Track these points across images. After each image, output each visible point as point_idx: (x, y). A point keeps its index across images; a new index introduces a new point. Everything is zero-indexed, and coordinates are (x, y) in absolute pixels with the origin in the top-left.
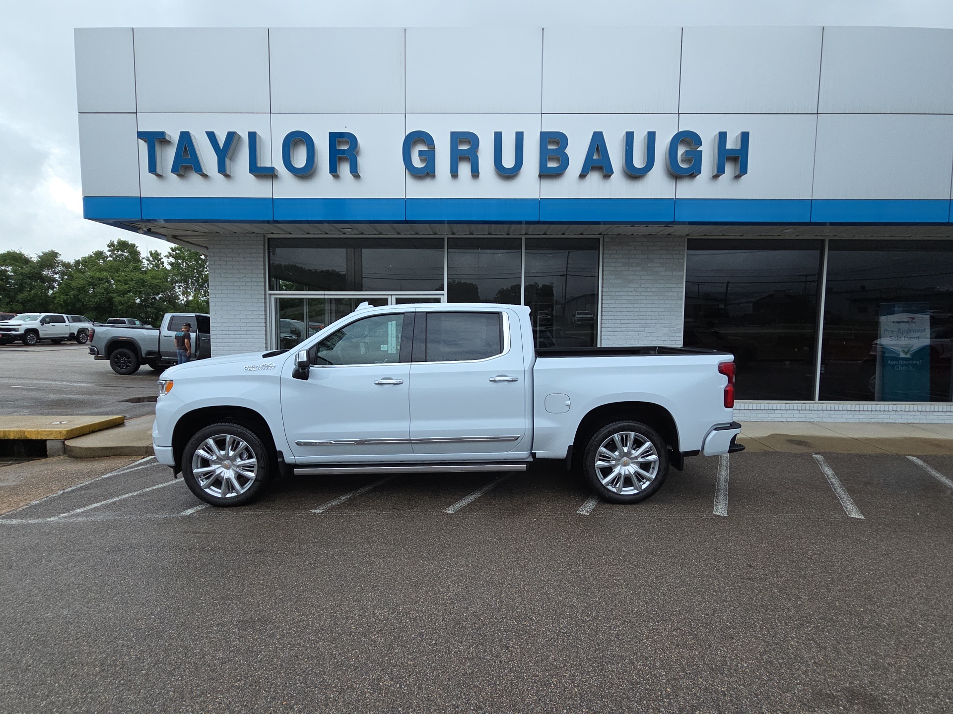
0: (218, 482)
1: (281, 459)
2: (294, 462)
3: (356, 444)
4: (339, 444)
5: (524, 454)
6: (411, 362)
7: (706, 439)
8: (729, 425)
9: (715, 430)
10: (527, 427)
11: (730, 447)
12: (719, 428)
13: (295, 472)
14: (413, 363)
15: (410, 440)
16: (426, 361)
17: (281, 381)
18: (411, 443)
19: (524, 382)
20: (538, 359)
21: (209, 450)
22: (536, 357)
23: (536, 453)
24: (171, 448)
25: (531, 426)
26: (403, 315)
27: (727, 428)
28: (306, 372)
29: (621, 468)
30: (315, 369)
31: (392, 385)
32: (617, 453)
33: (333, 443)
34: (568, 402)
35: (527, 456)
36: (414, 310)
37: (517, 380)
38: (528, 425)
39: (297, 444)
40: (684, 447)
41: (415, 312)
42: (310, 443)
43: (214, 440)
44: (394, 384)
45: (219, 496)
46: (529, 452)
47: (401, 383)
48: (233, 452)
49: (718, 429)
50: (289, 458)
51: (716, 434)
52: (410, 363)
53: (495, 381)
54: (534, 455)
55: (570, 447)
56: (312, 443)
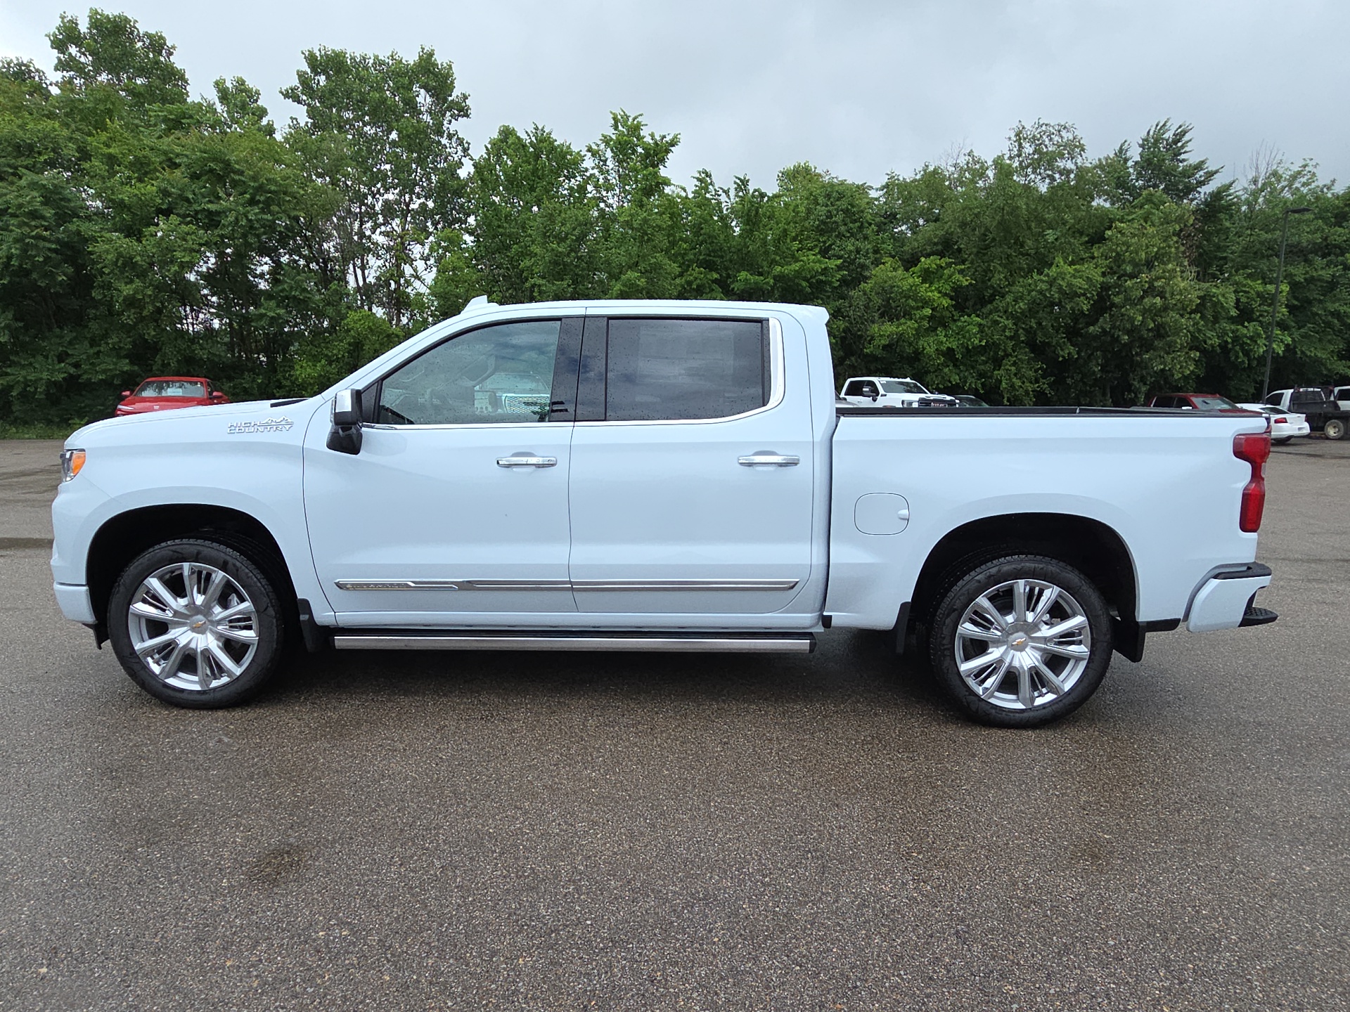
0: (188, 662)
1: (307, 617)
2: (334, 623)
3: (459, 589)
4: (422, 587)
5: (805, 619)
6: (575, 421)
7: (1194, 596)
8: (1245, 568)
9: (1215, 577)
10: (815, 562)
11: (1245, 614)
12: (1224, 573)
13: (337, 643)
14: (577, 423)
15: (571, 583)
16: (605, 420)
17: (303, 455)
18: (572, 589)
19: (810, 469)
20: (842, 418)
21: (157, 601)
22: (838, 417)
23: (831, 616)
24: (85, 588)
25: (824, 561)
26: (559, 322)
27: (1241, 574)
28: (355, 437)
29: (1006, 649)
30: (372, 433)
31: (534, 467)
32: (1010, 619)
33: (411, 587)
34: (905, 512)
35: (814, 621)
36: (582, 312)
37: (796, 464)
38: (818, 559)
39: (339, 585)
40: (1146, 611)
41: (585, 317)
42: (366, 584)
43: (161, 578)
44: (538, 466)
45: (197, 688)
46: (818, 613)
47: (552, 465)
48: (203, 596)
49: (1222, 576)
50: (323, 615)
51: (1218, 585)
52: (572, 424)
53: (750, 465)
54: (827, 621)
55: (904, 606)
56: (368, 585)
